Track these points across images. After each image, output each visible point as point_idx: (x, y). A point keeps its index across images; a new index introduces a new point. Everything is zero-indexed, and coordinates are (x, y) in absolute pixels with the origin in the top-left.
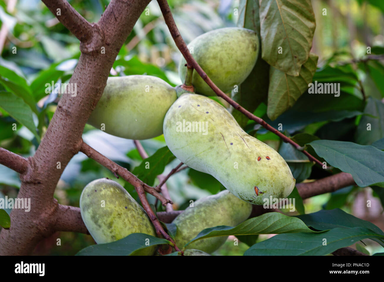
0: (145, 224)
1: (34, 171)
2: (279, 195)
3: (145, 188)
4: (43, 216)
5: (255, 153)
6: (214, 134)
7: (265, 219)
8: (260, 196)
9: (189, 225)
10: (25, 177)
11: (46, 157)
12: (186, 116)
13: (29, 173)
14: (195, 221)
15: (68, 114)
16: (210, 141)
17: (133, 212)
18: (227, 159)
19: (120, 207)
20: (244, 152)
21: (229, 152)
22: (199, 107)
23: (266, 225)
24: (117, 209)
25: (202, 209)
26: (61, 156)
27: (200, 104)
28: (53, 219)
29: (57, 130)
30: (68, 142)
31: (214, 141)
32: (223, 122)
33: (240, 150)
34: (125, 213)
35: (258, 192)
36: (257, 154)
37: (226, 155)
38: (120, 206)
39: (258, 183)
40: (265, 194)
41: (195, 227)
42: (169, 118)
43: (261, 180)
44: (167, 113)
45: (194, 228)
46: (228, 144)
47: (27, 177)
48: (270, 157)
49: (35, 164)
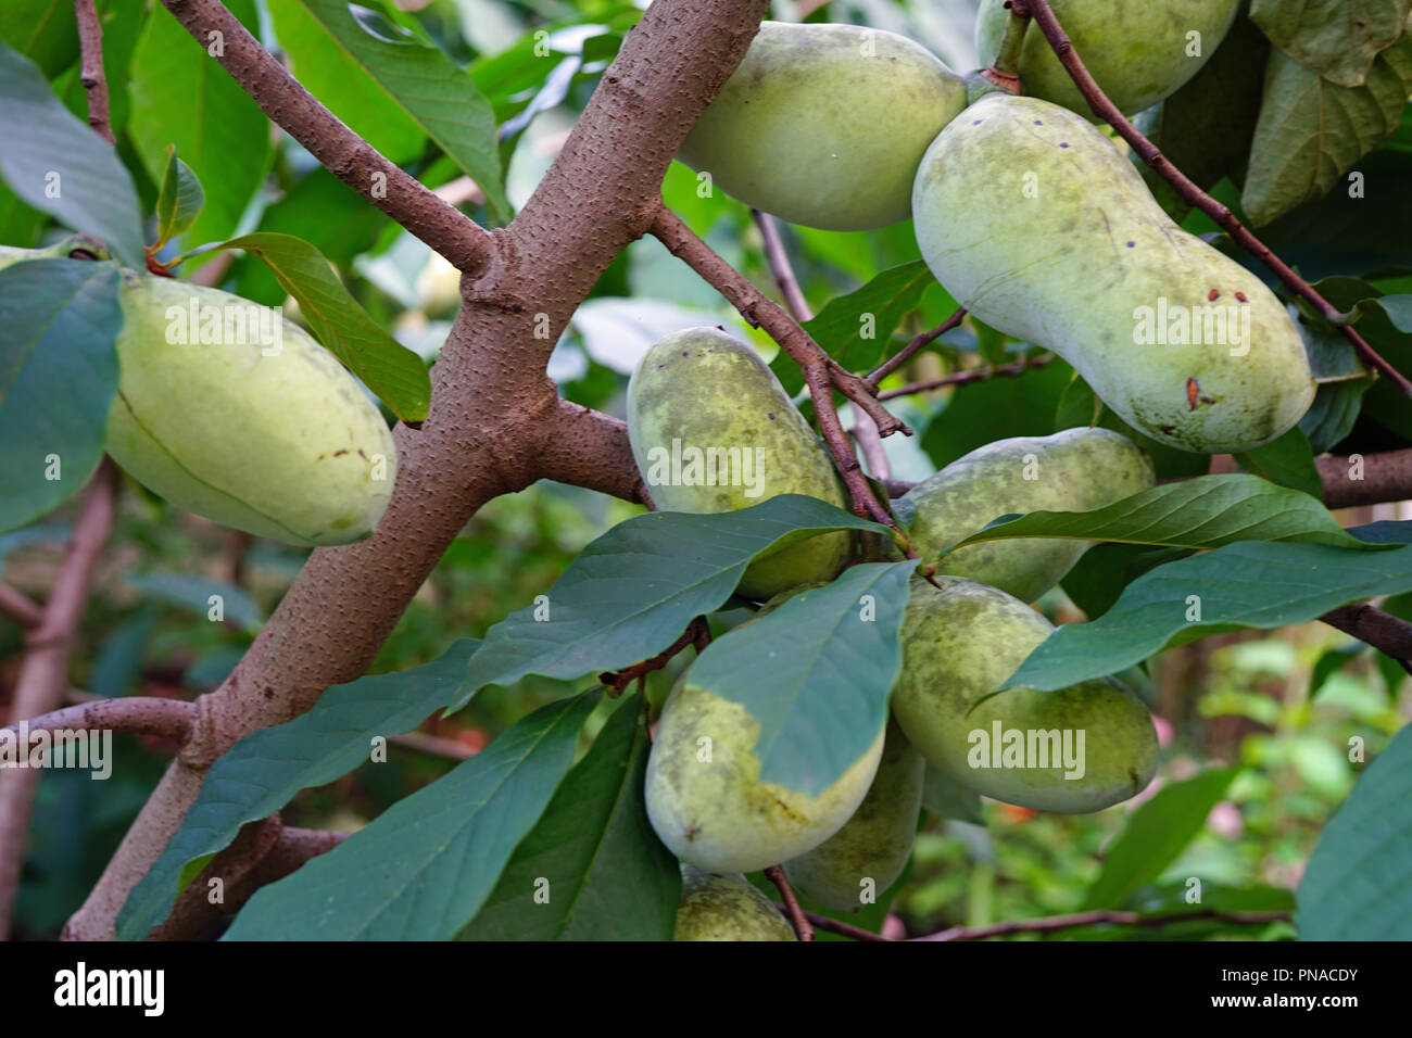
0: (822, 477)
1: (507, 270)
2: (1262, 418)
3: (834, 375)
4: (513, 416)
5: (1202, 278)
6: (1078, 210)
7: (1204, 491)
8: (1202, 410)
9: (952, 507)
10: (477, 285)
11: (549, 230)
12: (996, 150)
13: (490, 274)
14: (973, 499)
15: (633, 103)
16: (1064, 231)
17: (792, 436)
18: (1110, 286)
19: (754, 412)
20: (1168, 270)
21: (1121, 269)
22: (1039, 127)
23: (1203, 512)
24: (745, 414)
25: (999, 467)
26: (594, 234)
27: (1041, 118)
28: (541, 432)
29: (595, 150)
30: (623, 192)
31: (1075, 232)
32: (1109, 178)
33: (1157, 265)
34: (766, 433)
35: (1196, 396)
36: (1208, 281)
37: (1110, 276)
38: (756, 409)
39: (1201, 368)
40: (1216, 405)
41: (973, 516)
42: (940, 156)
43: (1213, 360)
44: (933, 144)
45: (968, 516)
46: (1120, 243)
47: (484, 287)
48: (1248, 296)
49: (513, 250)
